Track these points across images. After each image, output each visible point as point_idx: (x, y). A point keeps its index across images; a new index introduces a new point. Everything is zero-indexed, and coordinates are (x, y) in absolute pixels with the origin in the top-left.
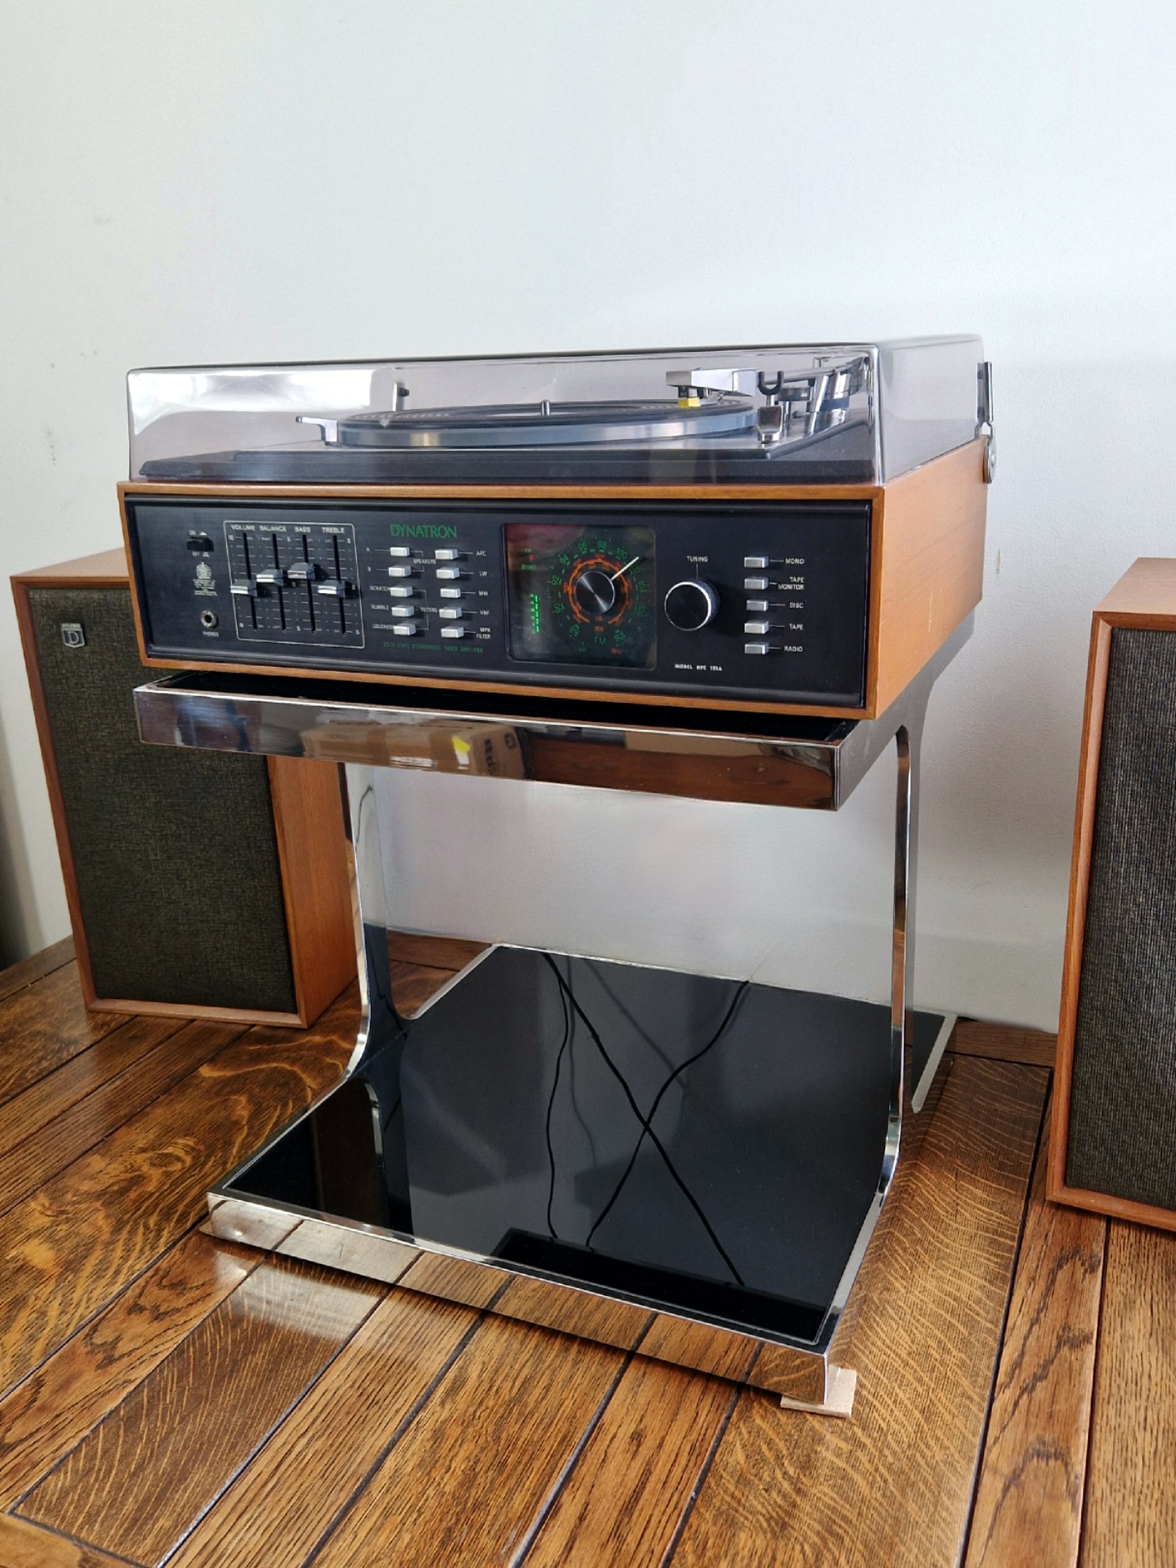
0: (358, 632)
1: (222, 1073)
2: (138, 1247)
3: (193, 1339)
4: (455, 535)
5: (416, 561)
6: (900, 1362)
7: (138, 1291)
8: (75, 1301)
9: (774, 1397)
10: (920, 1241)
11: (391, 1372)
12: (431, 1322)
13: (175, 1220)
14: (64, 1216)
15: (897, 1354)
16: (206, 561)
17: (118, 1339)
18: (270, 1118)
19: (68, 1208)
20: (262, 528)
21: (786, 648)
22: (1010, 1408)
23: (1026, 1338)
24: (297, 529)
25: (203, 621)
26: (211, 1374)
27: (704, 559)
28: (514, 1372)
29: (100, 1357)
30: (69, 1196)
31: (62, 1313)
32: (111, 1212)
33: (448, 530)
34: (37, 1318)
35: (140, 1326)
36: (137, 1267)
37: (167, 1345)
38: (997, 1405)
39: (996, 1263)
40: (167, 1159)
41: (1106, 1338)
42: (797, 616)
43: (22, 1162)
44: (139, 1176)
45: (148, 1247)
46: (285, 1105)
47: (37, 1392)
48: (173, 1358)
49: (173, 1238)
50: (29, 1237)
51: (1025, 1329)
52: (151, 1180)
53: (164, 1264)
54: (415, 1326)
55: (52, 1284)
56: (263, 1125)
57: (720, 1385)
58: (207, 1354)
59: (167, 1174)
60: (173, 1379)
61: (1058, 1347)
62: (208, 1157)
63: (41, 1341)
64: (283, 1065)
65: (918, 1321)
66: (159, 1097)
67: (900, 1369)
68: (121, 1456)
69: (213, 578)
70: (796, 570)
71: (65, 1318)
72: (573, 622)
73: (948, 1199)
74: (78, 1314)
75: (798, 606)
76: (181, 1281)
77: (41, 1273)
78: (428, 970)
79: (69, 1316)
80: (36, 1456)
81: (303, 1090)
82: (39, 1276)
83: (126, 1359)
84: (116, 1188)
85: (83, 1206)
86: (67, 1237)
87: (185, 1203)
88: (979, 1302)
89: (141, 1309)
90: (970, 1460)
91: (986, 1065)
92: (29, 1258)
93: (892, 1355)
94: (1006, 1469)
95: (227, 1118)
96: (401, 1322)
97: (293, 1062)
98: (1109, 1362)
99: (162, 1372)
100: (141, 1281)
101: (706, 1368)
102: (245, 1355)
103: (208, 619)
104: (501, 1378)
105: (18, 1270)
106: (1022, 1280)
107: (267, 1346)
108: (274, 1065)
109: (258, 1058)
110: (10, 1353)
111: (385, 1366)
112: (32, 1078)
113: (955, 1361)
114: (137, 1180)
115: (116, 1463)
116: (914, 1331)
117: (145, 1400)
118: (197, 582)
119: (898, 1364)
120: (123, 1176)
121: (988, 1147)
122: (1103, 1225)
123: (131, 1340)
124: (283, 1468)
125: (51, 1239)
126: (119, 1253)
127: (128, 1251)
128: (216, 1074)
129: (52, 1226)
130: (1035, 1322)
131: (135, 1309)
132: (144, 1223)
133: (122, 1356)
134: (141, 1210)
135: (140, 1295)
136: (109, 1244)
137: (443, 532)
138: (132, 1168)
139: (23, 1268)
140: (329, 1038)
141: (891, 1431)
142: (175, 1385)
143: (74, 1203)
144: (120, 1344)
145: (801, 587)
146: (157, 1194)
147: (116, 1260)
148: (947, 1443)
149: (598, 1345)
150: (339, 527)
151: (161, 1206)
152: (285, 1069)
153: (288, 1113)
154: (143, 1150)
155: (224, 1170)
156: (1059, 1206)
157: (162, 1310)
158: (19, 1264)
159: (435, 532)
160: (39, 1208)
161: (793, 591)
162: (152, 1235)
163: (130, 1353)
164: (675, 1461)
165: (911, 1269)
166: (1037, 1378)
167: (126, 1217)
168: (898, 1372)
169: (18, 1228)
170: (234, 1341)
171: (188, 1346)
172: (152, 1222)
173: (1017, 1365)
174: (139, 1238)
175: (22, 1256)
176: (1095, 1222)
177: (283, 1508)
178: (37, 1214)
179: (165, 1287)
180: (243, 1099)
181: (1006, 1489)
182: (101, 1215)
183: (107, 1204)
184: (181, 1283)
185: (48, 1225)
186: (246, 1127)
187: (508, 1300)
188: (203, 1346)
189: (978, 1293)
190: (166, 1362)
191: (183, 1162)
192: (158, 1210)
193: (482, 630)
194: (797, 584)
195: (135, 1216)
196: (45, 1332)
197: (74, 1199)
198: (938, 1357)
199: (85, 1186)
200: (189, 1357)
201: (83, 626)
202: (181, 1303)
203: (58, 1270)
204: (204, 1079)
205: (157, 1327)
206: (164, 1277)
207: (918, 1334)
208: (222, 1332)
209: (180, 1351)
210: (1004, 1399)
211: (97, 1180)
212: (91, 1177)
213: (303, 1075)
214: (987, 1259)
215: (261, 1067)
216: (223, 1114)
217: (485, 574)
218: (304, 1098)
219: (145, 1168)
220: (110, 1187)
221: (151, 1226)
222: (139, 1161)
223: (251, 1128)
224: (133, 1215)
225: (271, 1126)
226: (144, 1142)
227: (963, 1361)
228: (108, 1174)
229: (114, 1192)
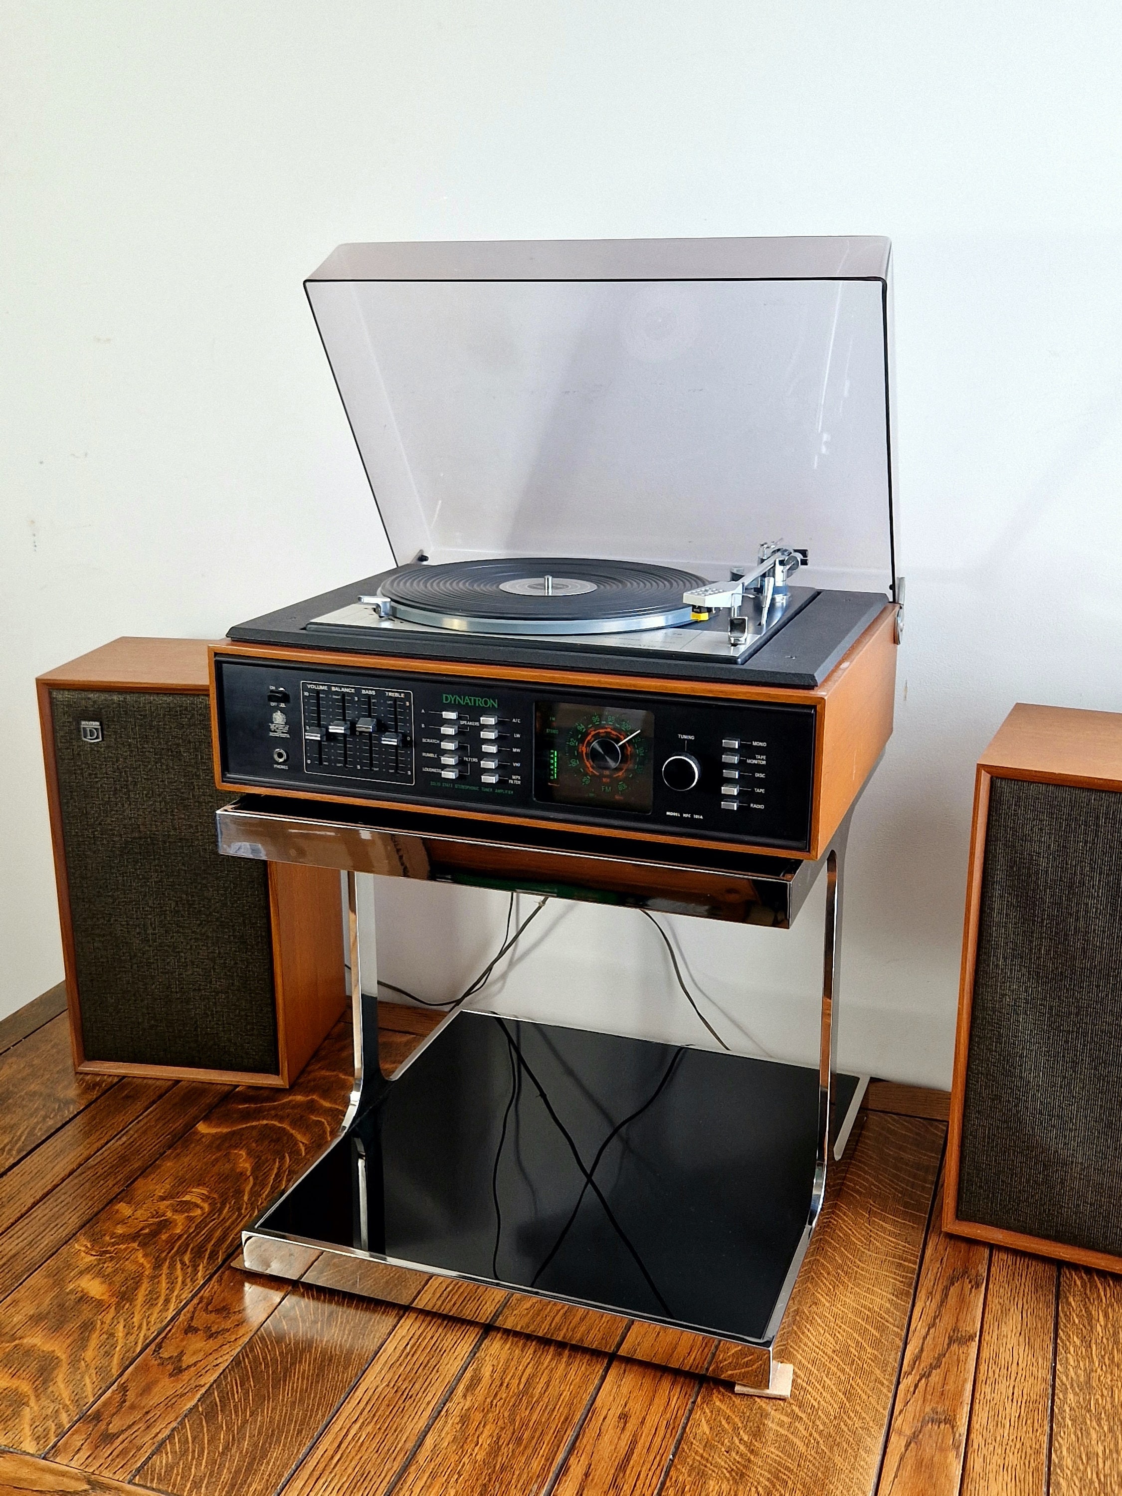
0: (409, 773)
1: (219, 1130)
2: (180, 1279)
3: (246, 1352)
4: (496, 706)
5: (462, 722)
6: (826, 1358)
7: (189, 1315)
8: (136, 1324)
9: (729, 1386)
10: (840, 1267)
11: (418, 1374)
12: (445, 1335)
13: (207, 1257)
14: (108, 1255)
15: (824, 1352)
16: (282, 711)
17: (182, 1354)
18: (271, 1169)
19: (109, 1248)
20: (333, 689)
21: (752, 805)
22: (912, 1389)
23: (925, 1338)
24: (363, 692)
25: (276, 756)
26: (268, 1379)
27: (692, 738)
28: (519, 1373)
29: (170, 1367)
30: (107, 1238)
31: (127, 1334)
32: (149, 1250)
33: (490, 702)
34: (108, 1339)
35: (197, 1344)
36: (183, 1296)
37: (225, 1358)
38: (901, 1387)
39: (902, 1282)
40: (186, 1207)
41: (986, 1337)
42: (760, 783)
43: (57, 1209)
44: (166, 1220)
45: (189, 1280)
47: (124, 1395)
48: (233, 1367)
49: (208, 1272)
50: (81, 1273)
51: (924, 1332)
52: (176, 1225)
53: (205, 1293)
54: (432, 1338)
55: (112, 1310)
56: (266, 1176)
57: (686, 1378)
58: (261, 1364)
59: (191, 1219)
60: (236, 1383)
61: (949, 1345)
62: (223, 1204)
63: (116, 1356)
64: (272, 1122)
65: (840, 1327)
66: (165, 1152)
67: (827, 1363)
68: (208, 1441)
69: (286, 724)
70: (760, 750)
71: (132, 1338)
72: (586, 774)
73: (863, 1232)
74: (142, 1335)
75: (762, 776)
76: (224, 1307)
77: (100, 1303)
78: (391, 1033)
79: (134, 1336)
80: (139, 1442)
81: (296, 1144)
82: (100, 1306)
83: (192, 1369)
84: (147, 1231)
85: (123, 1247)
86: (116, 1272)
87: (213, 1242)
88: (888, 1311)
89: (196, 1330)
90: (881, 1426)
91: (894, 1120)
92: (85, 1291)
93: (820, 1353)
94: (908, 1432)
95: (232, 1170)
96: (420, 1336)
97: (281, 1119)
98: (988, 1354)
99: (226, 1378)
100: (190, 1307)
101: (674, 1365)
102: (293, 1364)
103: (280, 755)
104: (509, 1377)
105: (79, 1301)
106: (922, 1295)
107: (310, 1357)
108: (265, 1122)
109: (246, 1116)
110: (93, 1366)
111: (412, 1369)
112: (42, 1135)
113: (869, 1356)
114: (165, 1224)
115: (206, 1446)
116: (837, 1334)
117: (218, 1400)
118: (272, 727)
120: (151, 1221)
121: (896, 1189)
122: (987, 1252)
123: (194, 1353)
124: (343, 1446)
125: (100, 1274)
126: (164, 1285)
127: (172, 1283)
128: (214, 1131)
129: (99, 1264)
130: (932, 1325)
131: (190, 1330)
133: (189, 1367)
134: (175, 1249)
135: (192, 1318)
136: (154, 1278)
137: (486, 702)
138: (157, 1214)
139: (84, 1298)
140: (310, 1098)
141: (821, 1408)
142: (239, 1388)
143: (113, 1244)
144: (184, 1358)
145: (764, 762)
146: (185, 1236)
147: (163, 1291)
148: (864, 1415)
149: (585, 1351)
150: (400, 693)
151: (191, 1246)
152: (275, 1125)
153: (287, 1166)
154: (163, 1199)
155: (240, 1215)
156: (951, 1236)
157: (213, 1330)
158: (79, 1295)
159: (480, 702)
160: (83, 1249)
161: (758, 765)
162: (189, 1270)
163: (195, 1364)
164: (655, 1433)
165: (834, 1288)
166: (932, 1367)
167: (164, 1254)
168: (825, 1365)
169: (69, 1266)
170: (281, 1353)
171: (243, 1358)
172: (187, 1258)
173: (917, 1358)
174: (179, 1272)
175: (80, 1289)
176: (981, 1249)
177: (350, 1474)
178: (83, 1254)
179: (211, 1312)
180: (243, 1153)
181: (907, 1446)
182: (140, 1254)
183: (143, 1245)
184: (224, 1308)
185: (96, 1263)
186: (251, 1178)
187: (507, 1317)
188: (256, 1358)
189: (888, 1305)
190: (227, 1370)
191: (201, 1208)
192: (189, 1250)
193: (514, 777)
194: (761, 760)
195: (170, 1255)
196: (118, 1349)
197: (113, 1240)
198: (856, 1354)
199: (120, 1230)
200: (246, 1367)
201: (101, 725)
202: (228, 1324)
203: (114, 1300)
204: (203, 1136)
205: (212, 1344)
206: (208, 1304)
207: (840, 1337)
208: (269, 1347)
209: (237, 1362)
211: (128, 1225)
212: (123, 1222)
213: (293, 1132)
214: (895, 1279)
215: (254, 1124)
216: (228, 1166)
217: (518, 736)
218: (298, 1152)
219: (169, 1214)
220: (141, 1230)
221: (187, 1262)
222: (162, 1207)
223: (256, 1178)
224: (168, 1253)
225: (273, 1176)
226: (163, 1191)
227: (876, 1357)
228: (137, 1219)
229: (146, 1234)
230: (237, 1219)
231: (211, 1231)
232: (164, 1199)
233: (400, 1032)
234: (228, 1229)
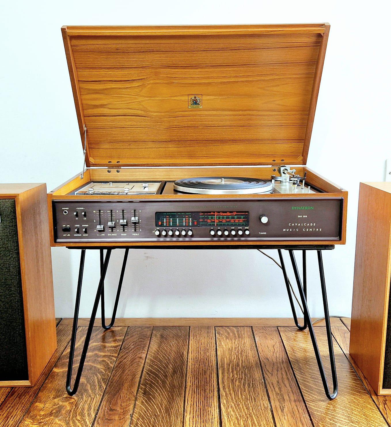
46: (96, 375)
119: (348, 405)
132: (76, 419)
210: (381, 407)
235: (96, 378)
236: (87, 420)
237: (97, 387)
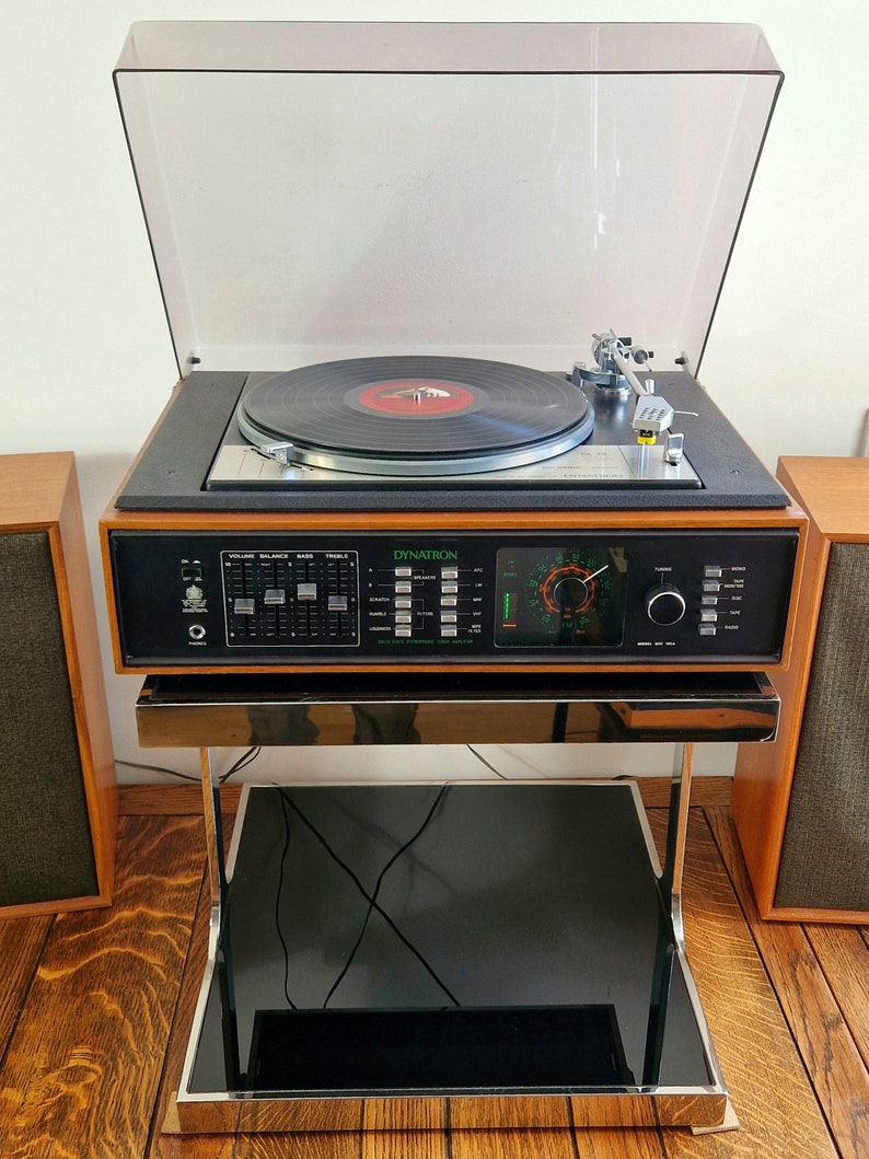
0: (354, 634)
1: (63, 972)
4: (456, 557)
5: (416, 578)
9: (687, 1129)
12: (413, 1151)
13: (130, 1129)
14: (24, 1158)
16: (198, 585)
18: (141, 1005)
19: (20, 1149)
20: (262, 556)
21: (729, 627)
22: (826, 1086)
23: (806, 1030)
24: (299, 556)
25: (192, 635)
27: (669, 569)
32: (64, 1140)
33: (449, 554)
38: (817, 1087)
39: (757, 978)
40: (75, 1075)
41: (848, 1015)
42: (736, 605)
44: (64, 1097)
46: (146, 989)
49: (141, 1148)
51: (801, 1024)
52: (78, 1099)
57: (645, 1132)
59: (89, 1087)
61: (827, 1031)
62: (114, 1059)
64: (114, 949)
65: (737, 1039)
66: (20, 1014)
67: (748, 1080)
69: (203, 599)
70: (738, 575)
72: (545, 612)
75: (739, 598)
78: (178, 819)
81: (151, 969)
84: (50, 1115)
85: (35, 1142)
87: (127, 1110)
88: (764, 1012)
90: (825, 1131)
91: (659, 814)
94: (847, 1132)
95: (102, 1016)
97: (121, 943)
98: (859, 1033)
101: (628, 1123)
103: (197, 632)
106: (779, 987)
108: (106, 951)
109: (86, 947)
113: (775, 1062)
114: (65, 1103)
116: (739, 1047)
118: (185, 603)
119: (744, 1076)
120: (49, 1101)
121: (700, 884)
122: (801, 931)
128: (58, 974)
130: (804, 1017)
132: (105, 1141)
134: (92, 1129)
137: (444, 555)
138: (51, 1093)
140: (137, 911)
141: (769, 1128)
145: (742, 586)
146: (95, 1110)
148: (806, 1125)
149: (546, 1130)
150: (343, 554)
151: (107, 1120)
152: (119, 953)
153: (155, 996)
155: (138, 1068)
156: (769, 922)
159: (437, 555)
161: (736, 588)
162: (120, 1150)
166: (829, 1058)
168: (747, 1082)
172: (110, 1135)
173: (812, 1053)
176: (795, 927)
180: (102, 992)
181: (855, 1146)
182: (58, 1146)
183: (56, 1133)
186: (126, 1020)
187: (457, 1114)
189: (760, 1005)
191: (93, 1071)
192: (107, 1124)
193: (473, 626)
194: (739, 584)
195: (90, 1137)
197: (20, 1138)
198: (764, 1063)
199: (21, 1123)
204: (50, 984)
207: (743, 1050)
210: (818, 1080)
211: (27, 1113)
212: (18, 1112)
213: (141, 955)
214: (750, 977)
215: (96, 955)
216: (95, 1013)
217: (480, 585)
218: (158, 977)
219: (64, 1088)
220: (44, 1116)
221: (113, 1141)
222: (52, 1082)
223: (132, 1020)
224: (88, 1135)
225: (148, 1013)
226: (43, 1061)
227: (780, 1061)
228: (32, 1104)
229: (51, 1119)
230: (137, 1074)
231: (118, 1096)
232: (49, 1072)
233: (186, 815)
234: (134, 1089)
235: (145, 998)
236: (130, 1144)
237: (150, 1030)
